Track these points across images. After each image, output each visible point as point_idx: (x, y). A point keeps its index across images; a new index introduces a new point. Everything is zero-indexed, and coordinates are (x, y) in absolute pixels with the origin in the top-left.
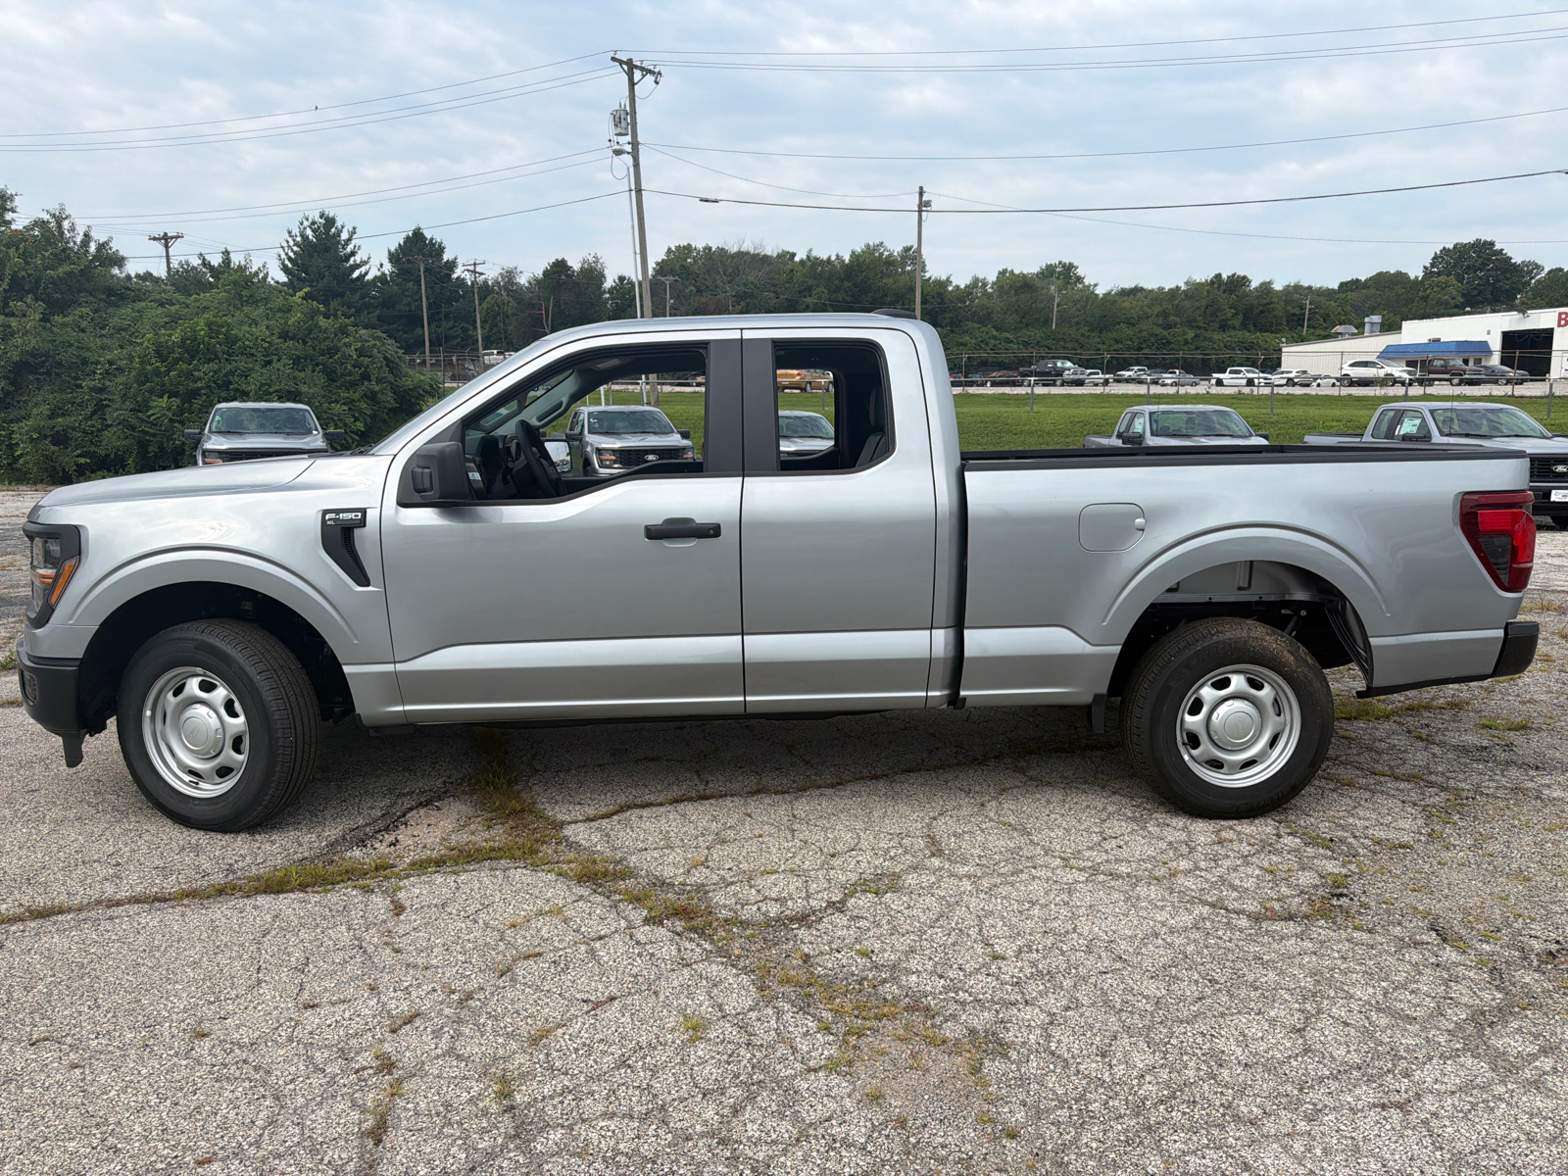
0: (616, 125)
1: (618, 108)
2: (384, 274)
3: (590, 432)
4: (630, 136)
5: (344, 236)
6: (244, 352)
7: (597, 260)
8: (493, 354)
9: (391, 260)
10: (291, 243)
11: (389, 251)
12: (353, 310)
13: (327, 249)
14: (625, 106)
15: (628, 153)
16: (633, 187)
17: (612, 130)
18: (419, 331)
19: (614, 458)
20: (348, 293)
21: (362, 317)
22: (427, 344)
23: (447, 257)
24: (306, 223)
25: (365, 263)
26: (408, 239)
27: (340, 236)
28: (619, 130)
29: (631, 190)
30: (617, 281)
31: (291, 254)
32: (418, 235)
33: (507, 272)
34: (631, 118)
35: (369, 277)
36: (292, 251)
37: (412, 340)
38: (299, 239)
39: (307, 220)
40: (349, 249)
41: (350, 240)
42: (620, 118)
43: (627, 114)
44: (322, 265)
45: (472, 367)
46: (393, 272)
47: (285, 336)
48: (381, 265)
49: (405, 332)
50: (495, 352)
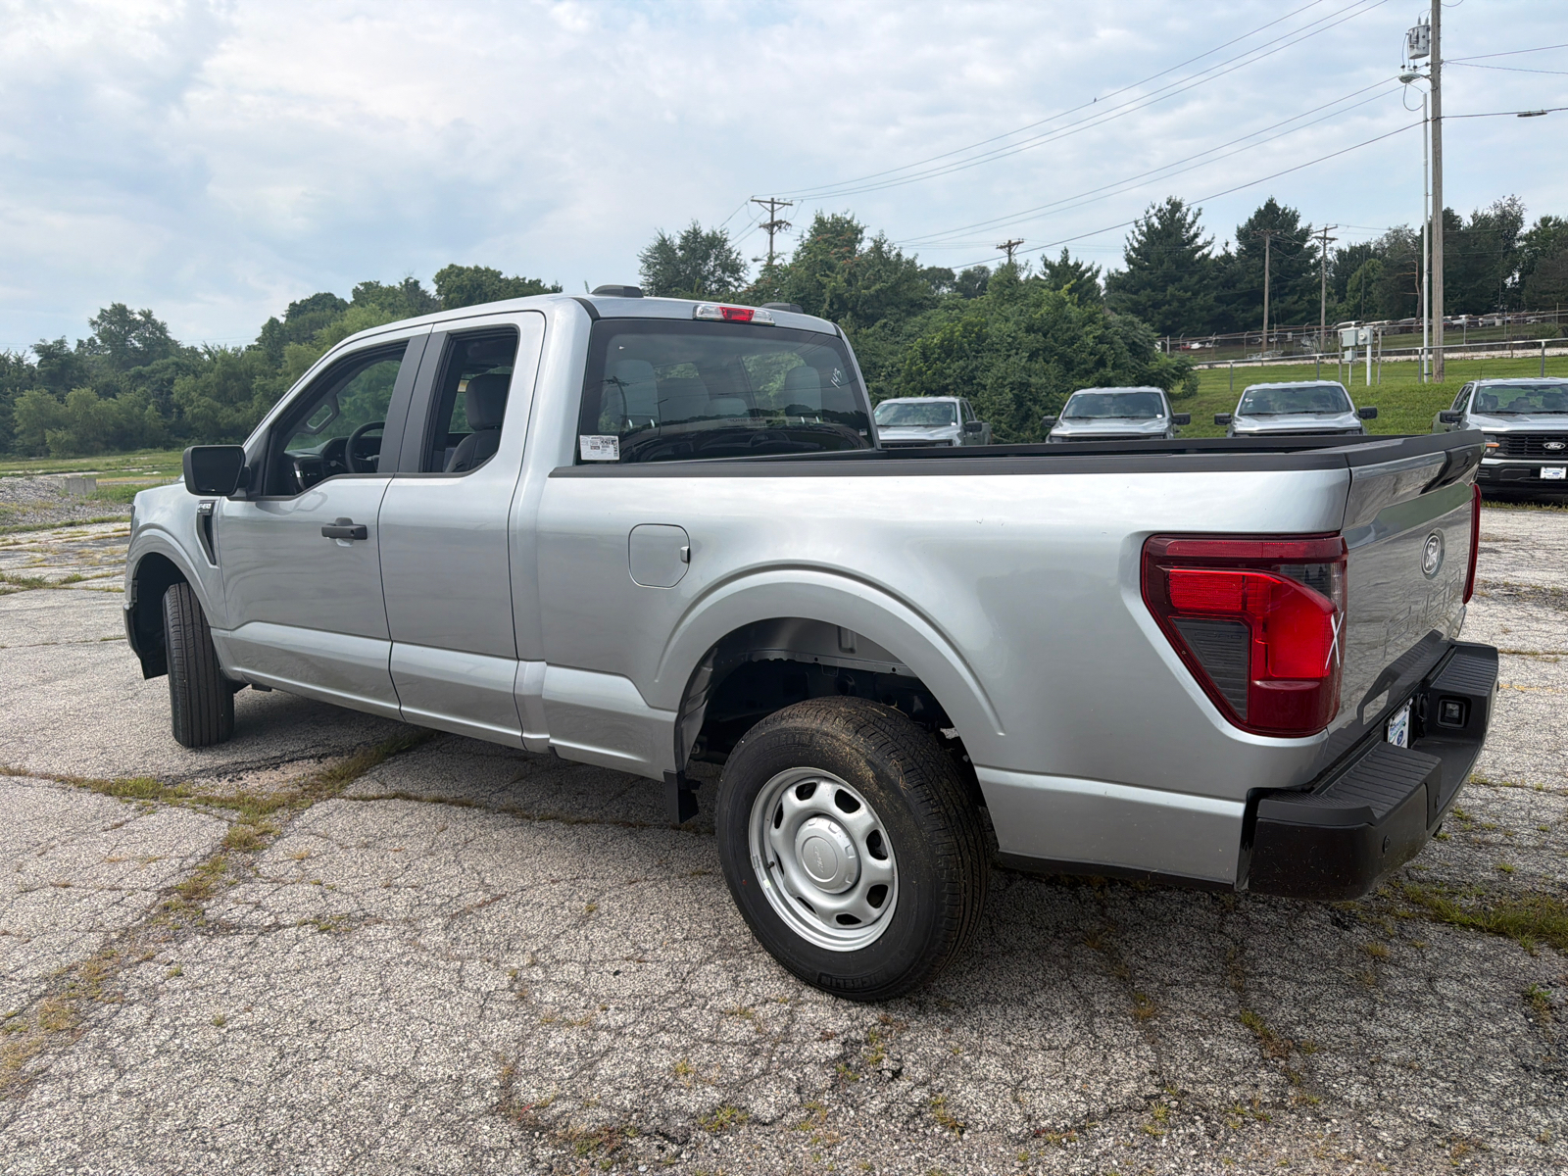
0: (1412, 47)
1: (1416, 25)
2: (1228, 255)
3: (1472, 412)
4: (1430, 56)
5: (1189, 219)
6: (992, 349)
7: (1513, 202)
8: (1350, 326)
9: (1238, 237)
10: (1137, 232)
11: (1238, 228)
12: (1190, 294)
13: (1169, 235)
14: (1427, 21)
15: (1427, 77)
16: (1429, 116)
17: (1407, 52)
18: (1258, 309)
19: (1497, 445)
20: (1186, 276)
21: (1198, 300)
22: (1266, 321)
23: (1301, 225)
24: (1152, 212)
25: (1208, 243)
26: (1259, 213)
27: (1185, 220)
28: (1415, 52)
29: (1427, 120)
30: (1539, 224)
31: (1136, 245)
32: (1271, 206)
33: (1395, 231)
34: (1433, 33)
35: (1212, 256)
36: (1137, 240)
37: (1251, 319)
38: (1145, 229)
39: (1154, 208)
40: (1192, 232)
41: (1194, 222)
42: (1418, 37)
43: (1428, 30)
44: (1163, 251)
45: (1308, 343)
46: (1241, 249)
47: (1030, 329)
48: (1227, 244)
49: (1243, 311)
50: (1353, 323)
